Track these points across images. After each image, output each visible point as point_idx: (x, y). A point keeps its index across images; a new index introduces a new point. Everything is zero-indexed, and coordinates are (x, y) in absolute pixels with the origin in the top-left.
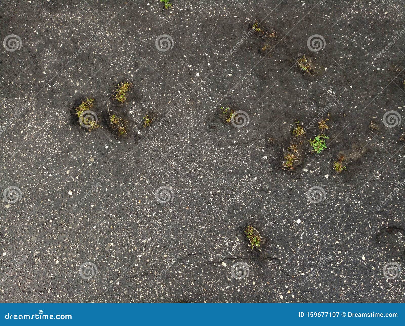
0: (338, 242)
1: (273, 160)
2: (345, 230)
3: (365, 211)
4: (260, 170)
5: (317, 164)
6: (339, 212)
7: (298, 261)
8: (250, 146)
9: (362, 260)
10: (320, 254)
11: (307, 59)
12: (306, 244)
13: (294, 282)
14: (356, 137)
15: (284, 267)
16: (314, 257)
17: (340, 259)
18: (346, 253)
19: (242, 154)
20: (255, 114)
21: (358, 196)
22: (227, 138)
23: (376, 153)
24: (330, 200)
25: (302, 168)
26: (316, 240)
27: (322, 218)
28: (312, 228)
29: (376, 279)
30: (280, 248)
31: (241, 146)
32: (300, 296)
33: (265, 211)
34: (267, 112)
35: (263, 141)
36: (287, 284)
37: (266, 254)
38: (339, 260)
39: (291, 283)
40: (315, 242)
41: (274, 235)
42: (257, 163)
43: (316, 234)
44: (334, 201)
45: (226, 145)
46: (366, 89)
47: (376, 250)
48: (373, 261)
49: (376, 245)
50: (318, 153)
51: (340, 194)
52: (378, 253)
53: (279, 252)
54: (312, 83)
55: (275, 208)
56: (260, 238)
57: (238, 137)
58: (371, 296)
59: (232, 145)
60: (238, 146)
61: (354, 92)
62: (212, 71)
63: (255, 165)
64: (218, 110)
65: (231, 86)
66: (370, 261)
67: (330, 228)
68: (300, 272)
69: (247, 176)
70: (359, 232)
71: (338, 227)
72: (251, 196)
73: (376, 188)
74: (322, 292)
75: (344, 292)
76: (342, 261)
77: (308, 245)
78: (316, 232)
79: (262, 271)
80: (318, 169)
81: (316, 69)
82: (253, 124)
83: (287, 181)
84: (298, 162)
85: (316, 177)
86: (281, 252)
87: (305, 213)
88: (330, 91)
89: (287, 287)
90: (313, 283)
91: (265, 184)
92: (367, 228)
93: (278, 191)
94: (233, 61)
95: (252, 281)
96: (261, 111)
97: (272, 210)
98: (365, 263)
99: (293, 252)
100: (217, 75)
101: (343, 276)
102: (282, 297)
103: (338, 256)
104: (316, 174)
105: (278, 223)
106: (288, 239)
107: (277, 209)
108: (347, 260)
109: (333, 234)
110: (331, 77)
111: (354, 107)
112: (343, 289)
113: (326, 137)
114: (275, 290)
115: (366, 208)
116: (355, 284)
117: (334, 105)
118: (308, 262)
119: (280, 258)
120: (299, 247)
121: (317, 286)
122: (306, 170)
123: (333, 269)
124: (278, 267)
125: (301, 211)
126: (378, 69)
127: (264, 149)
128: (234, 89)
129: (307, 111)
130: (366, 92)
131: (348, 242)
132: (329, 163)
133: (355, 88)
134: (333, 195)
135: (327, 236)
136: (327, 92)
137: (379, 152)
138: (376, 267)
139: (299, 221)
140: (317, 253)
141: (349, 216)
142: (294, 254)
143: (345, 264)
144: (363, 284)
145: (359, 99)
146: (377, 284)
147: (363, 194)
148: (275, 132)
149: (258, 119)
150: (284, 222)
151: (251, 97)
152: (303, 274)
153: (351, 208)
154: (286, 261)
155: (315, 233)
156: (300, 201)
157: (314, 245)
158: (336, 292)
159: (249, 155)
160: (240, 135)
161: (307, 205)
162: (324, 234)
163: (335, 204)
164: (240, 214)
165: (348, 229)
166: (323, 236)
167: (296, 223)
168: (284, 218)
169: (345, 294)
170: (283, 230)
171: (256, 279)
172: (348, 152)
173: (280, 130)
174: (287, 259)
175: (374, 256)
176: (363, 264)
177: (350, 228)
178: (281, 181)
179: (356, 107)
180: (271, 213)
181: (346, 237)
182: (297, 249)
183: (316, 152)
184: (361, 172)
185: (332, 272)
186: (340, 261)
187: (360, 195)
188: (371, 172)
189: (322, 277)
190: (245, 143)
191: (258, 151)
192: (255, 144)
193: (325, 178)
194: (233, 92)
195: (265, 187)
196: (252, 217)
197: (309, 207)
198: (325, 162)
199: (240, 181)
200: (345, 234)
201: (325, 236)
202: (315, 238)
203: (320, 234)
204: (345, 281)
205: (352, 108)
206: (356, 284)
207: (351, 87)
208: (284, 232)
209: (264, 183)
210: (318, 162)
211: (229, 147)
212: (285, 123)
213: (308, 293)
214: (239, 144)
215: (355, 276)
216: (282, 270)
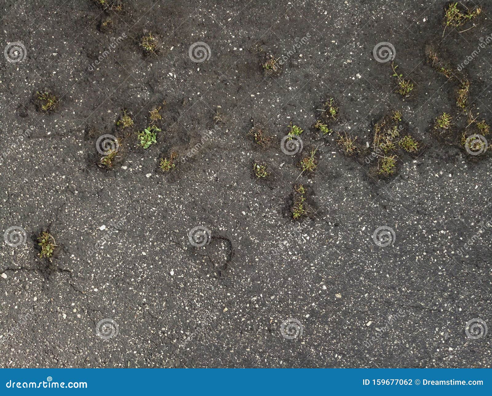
0: (144, 254)
1: (89, 155)
2: (157, 240)
3: (186, 217)
4: (71, 168)
5: (140, 160)
6: (154, 218)
7: (93, 275)
8: (65, 138)
9: (170, 274)
10: (120, 266)
11: (154, 37)
12: (106, 255)
13: (83, 298)
14: (196, 130)
15: (74, 281)
16: (112, 271)
17: (144, 273)
18: (151, 266)
19: (54, 148)
20: (77, 101)
21: (182, 199)
22: (41, 129)
23: (215, 149)
24: (146, 204)
25: (122, 165)
26: (119, 250)
27: (131, 224)
28: (117, 236)
29: (182, 299)
30: (75, 258)
31: (55, 138)
32: (87, 315)
33: (66, 215)
34: (91, 98)
35: (82, 133)
36: (74, 301)
37: (56, 265)
38: (142, 274)
39: (79, 300)
40: (117, 252)
41: (70, 242)
42: (69, 159)
43: (120, 244)
44: (150, 205)
45: (38, 137)
46: (216, 73)
47: (189, 264)
48: (183, 276)
49: (190, 258)
50: (144, 148)
51: (159, 196)
52: (191, 267)
53: (72, 263)
54: (151, 65)
55: (78, 212)
56: (55, 247)
57: (54, 128)
58: (172, 318)
59: (45, 137)
60: (52, 138)
61: (201, 75)
62: (33, 49)
63: (67, 161)
64: (33, 94)
65: (54, 67)
66: (179, 277)
67: (139, 236)
68: (93, 287)
69: (54, 174)
70: (174, 242)
71: (148, 235)
72: (53, 197)
73: (206, 190)
74: (114, 311)
75: (140, 312)
76: (145, 276)
77: (108, 256)
78: (121, 241)
79: (48, 285)
80: (140, 166)
81: (163, 49)
82: (72, 112)
83: (99, 180)
84: (119, 158)
85: (135, 176)
86: (74, 263)
87: (111, 218)
88: (170, 74)
89: (73, 304)
90: (105, 301)
91: (73, 184)
92: (184, 237)
93: (86, 191)
94: (62, 38)
95: (34, 296)
96: (84, 97)
97: (74, 214)
98: (172, 279)
99: (89, 264)
100: (39, 53)
101: (143, 294)
102: (65, 316)
103: (142, 270)
104: (135, 173)
105: (78, 229)
106: (86, 248)
107: (80, 213)
108: (151, 275)
109: (140, 244)
110: (176, 58)
111: (197, 93)
112: (140, 308)
113: (158, 129)
114: (58, 308)
115: (187, 214)
116: (155, 304)
117: (172, 91)
118: (105, 276)
119: (72, 270)
120: (97, 258)
121: (110, 304)
122: (125, 168)
123: (133, 285)
124: (67, 280)
125: (108, 215)
126: (235, 49)
127: (81, 142)
128: (56, 71)
129: (138, 98)
130: (216, 76)
131: (157, 254)
132: (155, 160)
133: (204, 71)
134: (150, 198)
135: (132, 246)
136: (167, 75)
137: (219, 148)
138: (185, 284)
139: (103, 228)
140: (118, 266)
141: (164, 223)
142: (90, 266)
143: (148, 280)
144: (165, 303)
145: (205, 84)
146: (182, 304)
147: (188, 197)
148: (97, 122)
149: (79, 106)
150: (86, 228)
151: (74, 80)
152: (96, 290)
153: (169, 214)
154: (79, 274)
155: (119, 242)
156: (109, 204)
157: (115, 256)
158: (131, 312)
159: (62, 150)
160: (57, 126)
161: (116, 208)
162: (130, 243)
163: (150, 208)
164: (36, 218)
165: (160, 238)
166: (127, 245)
167: (99, 229)
168: (87, 223)
169: (140, 314)
170: (82, 237)
171: (39, 295)
172: (183, 148)
173: (103, 119)
174: (80, 272)
175: (185, 271)
176: (170, 280)
177: (163, 237)
178: (92, 180)
179: (199, 93)
180: (72, 217)
181: (156, 248)
182: (95, 260)
183: (143, 147)
184: (192, 172)
185: (130, 288)
186: (143, 276)
187: (184, 199)
188: (204, 171)
189: (118, 294)
190: (61, 135)
191: (74, 144)
192: (72, 136)
193: (146, 177)
194: (55, 74)
195: (73, 187)
196: (49, 221)
197: (118, 211)
198: (151, 159)
199: (45, 179)
200: (155, 243)
201: (130, 246)
202: (119, 248)
203: (125, 243)
204: (145, 300)
205: (193, 94)
206: (157, 303)
207: (198, 69)
208: (83, 240)
209: (72, 182)
210: (142, 158)
211: (40, 140)
212: (109, 111)
213: (96, 313)
214: (53, 136)
215: (157, 294)
216: (71, 285)
